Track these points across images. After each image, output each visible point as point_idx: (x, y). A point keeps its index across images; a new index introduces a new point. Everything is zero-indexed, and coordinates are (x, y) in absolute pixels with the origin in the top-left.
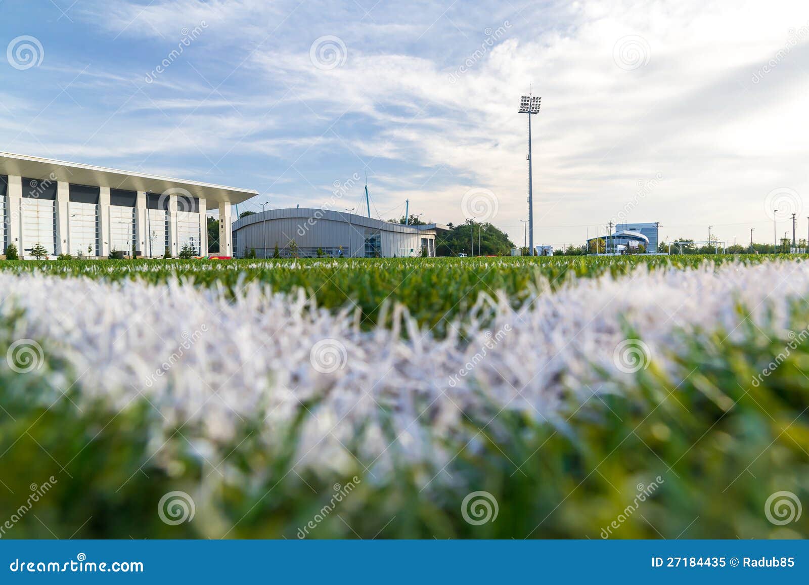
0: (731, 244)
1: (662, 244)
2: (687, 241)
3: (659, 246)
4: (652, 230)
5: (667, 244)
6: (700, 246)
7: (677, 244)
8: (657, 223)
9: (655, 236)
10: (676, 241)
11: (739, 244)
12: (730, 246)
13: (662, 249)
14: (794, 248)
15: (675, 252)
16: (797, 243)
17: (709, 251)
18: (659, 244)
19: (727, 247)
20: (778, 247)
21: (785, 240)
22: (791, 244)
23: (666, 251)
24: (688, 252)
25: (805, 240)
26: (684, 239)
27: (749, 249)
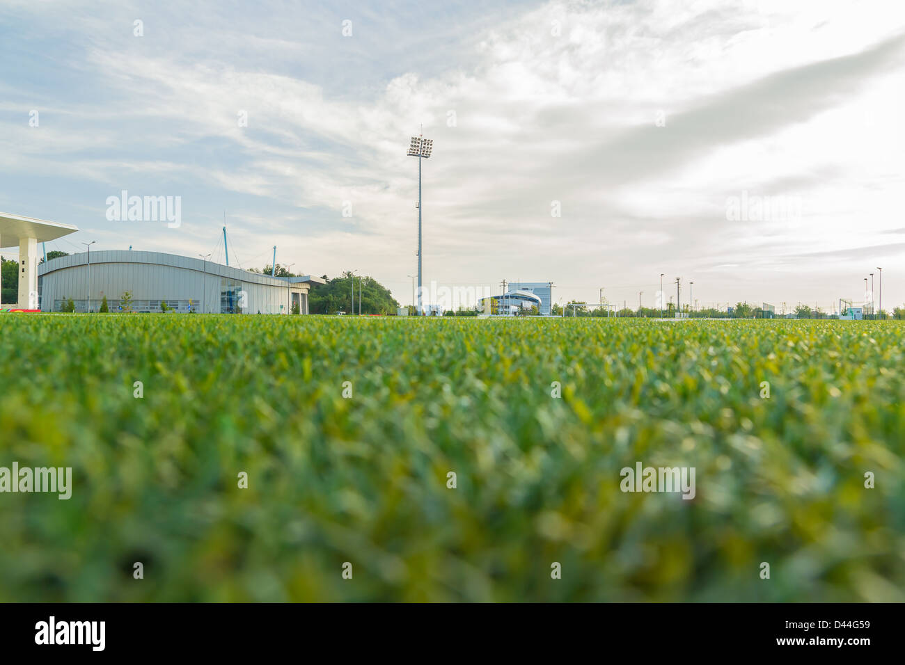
0: (622, 308)
1: (556, 306)
2: (579, 303)
3: (552, 309)
4: (545, 291)
5: (560, 306)
6: (592, 309)
7: (570, 307)
8: (551, 284)
9: (548, 297)
10: (569, 303)
11: (629, 308)
13: (556, 311)
14: (679, 314)
15: (568, 314)
16: (681, 308)
17: (602, 314)
18: (552, 306)
19: (617, 310)
20: (664, 312)
21: (671, 305)
22: (676, 308)
23: (560, 314)
24: (580, 314)
25: (688, 305)
26: (577, 301)
27: (638, 313)
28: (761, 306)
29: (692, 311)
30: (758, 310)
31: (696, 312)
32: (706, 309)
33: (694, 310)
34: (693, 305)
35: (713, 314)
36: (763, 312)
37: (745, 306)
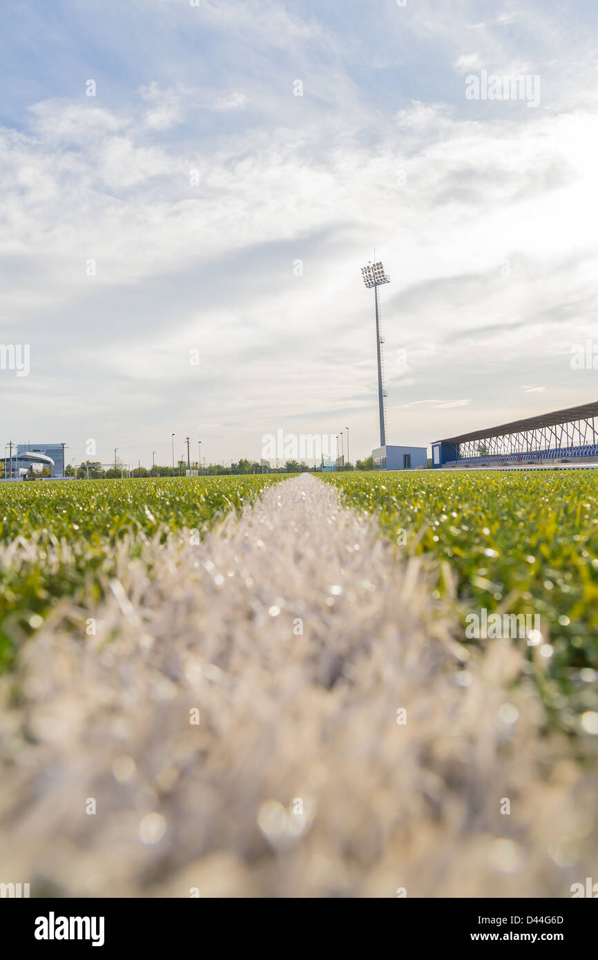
0: (136, 467)
1: (69, 467)
2: (94, 463)
3: (65, 469)
4: (57, 452)
5: (73, 467)
6: (106, 469)
7: (83, 467)
8: (63, 444)
9: (61, 458)
10: (83, 464)
11: (144, 467)
12: (134, 468)
13: (69, 472)
14: (189, 471)
15: (81, 475)
16: (191, 465)
17: (115, 474)
18: (65, 467)
19: (131, 470)
20: (176, 470)
21: (182, 462)
22: (187, 466)
23: (72, 474)
24: (95, 475)
25: (197, 463)
26: (91, 462)
27: (151, 471)
28: (259, 462)
29: (200, 468)
30: (256, 465)
31: (204, 468)
32: (213, 465)
33: (202, 466)
34: (202, 463)
35: (220, 471)
36: (261, 467)
37: (246, 462)
